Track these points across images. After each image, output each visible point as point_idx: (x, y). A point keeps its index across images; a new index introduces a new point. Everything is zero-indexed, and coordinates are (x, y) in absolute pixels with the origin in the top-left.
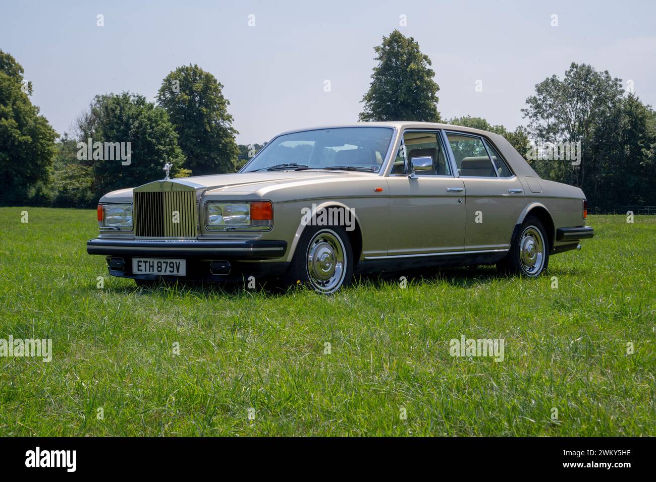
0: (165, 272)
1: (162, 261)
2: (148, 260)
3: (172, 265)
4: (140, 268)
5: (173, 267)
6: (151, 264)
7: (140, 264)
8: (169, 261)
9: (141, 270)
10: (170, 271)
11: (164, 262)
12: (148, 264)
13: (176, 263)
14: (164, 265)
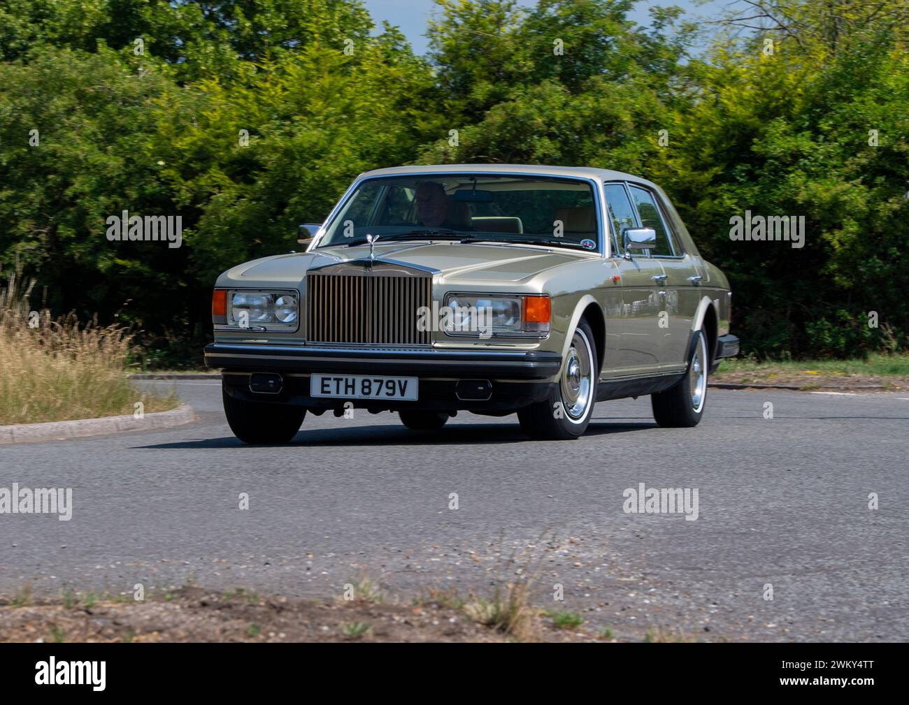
0: (378, 394)
1: (372, 378)
2: (344, 377)
3: (391, 385)
4: (326, 389)
5: (393, 388)
6: (350, 383)
7: (326, 382)
8: (385, 379)
9: (329, 392)
10: (387, 394)
11: (375, 381)
12: (342, 384)
14: (375, 386)
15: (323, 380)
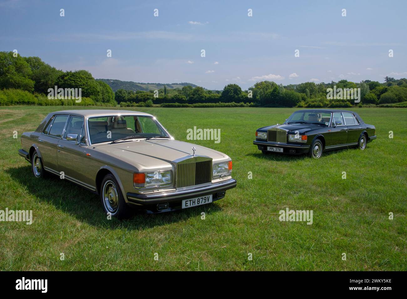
0: (202, 203)
2: (192, 199)
3: (205, 199)
4: (187, 205)
5: (206, 200)
6: (194, 201)
8: (204, 197)
10: (204, 202)
11: (201, 198)
12: (192, 202)
13: (208, 197)
14: (201, 200)
15: (186, 201)
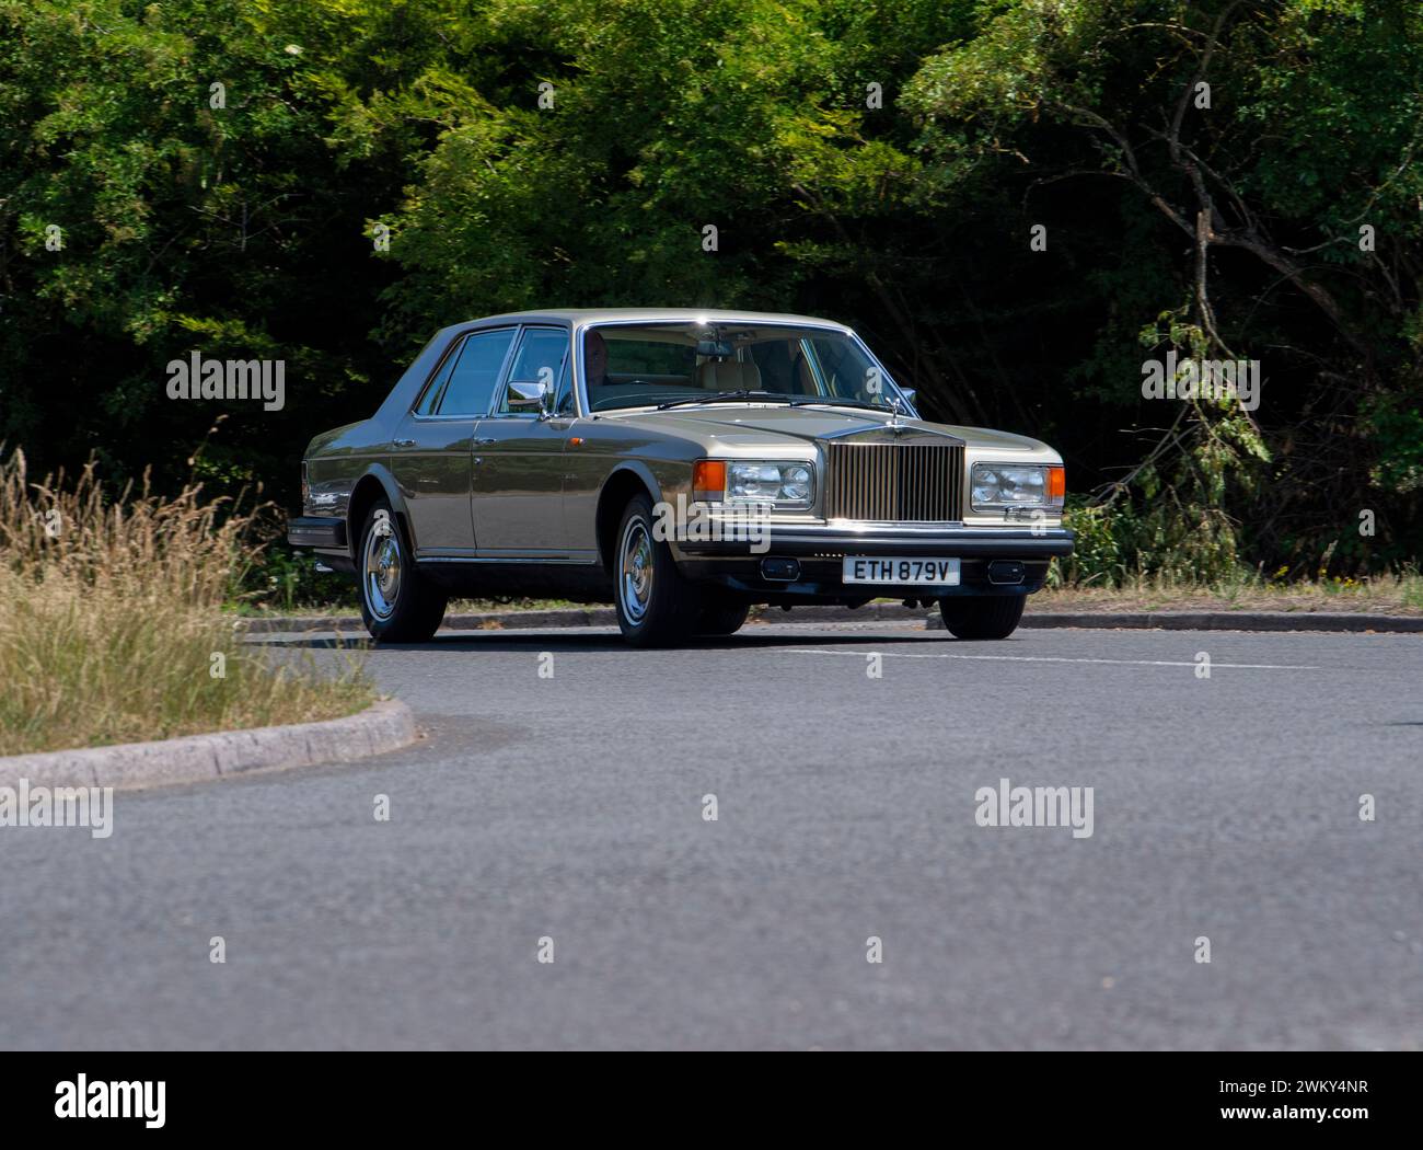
0: (916, 578)
1: (910, 561)
2: (880, 560)
3: (930, 568)
4: (860, 574)
5: (933, 571)
6: (887, 567)
7: (860, 566)
8: (925, 561)
9: (863, 578)
10: (927, 578)
11: (914, 563)
12: (878, 568)
13: (940, 564)
14: (914, 569)
15: (857, 563)
